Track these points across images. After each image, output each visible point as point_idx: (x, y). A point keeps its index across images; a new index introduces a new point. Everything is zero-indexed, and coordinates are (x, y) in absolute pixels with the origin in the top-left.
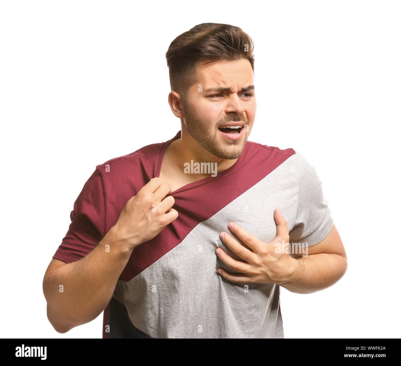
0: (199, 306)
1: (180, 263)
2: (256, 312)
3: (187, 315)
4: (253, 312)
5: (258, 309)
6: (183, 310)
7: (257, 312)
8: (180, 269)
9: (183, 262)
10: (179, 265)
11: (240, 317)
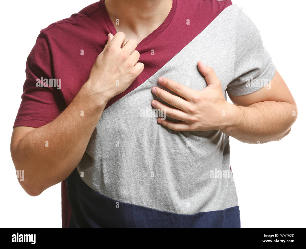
0: (141, 159)
1: (122, 116)
2: (201, 164)
3: (129, 168)
4: (199, 164)
5: (203, 161)
6: (126, 163)
7: (203, 164)
8: (122, 122)
9: (125, 116)
10: (121, 119)
11: (188, 169)
